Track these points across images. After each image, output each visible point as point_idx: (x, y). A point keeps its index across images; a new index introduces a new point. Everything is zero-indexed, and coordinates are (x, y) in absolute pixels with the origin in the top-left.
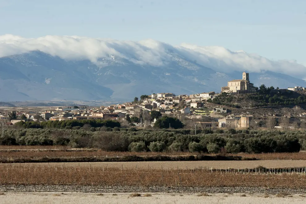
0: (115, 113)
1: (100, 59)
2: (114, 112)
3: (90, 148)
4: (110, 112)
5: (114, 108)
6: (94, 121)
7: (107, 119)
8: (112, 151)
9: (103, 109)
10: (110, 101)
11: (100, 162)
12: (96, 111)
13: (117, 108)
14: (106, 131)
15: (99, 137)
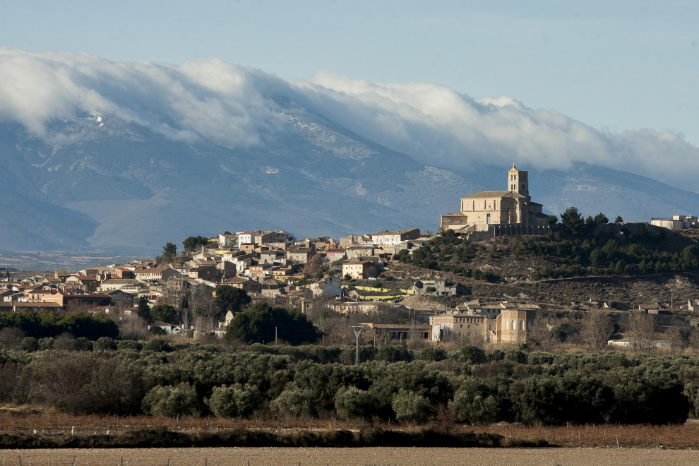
0: (101, 292)
1: (54, 124)
2: (98, 289)
3: (21, 403)
4: (84, 288)
5: (99, 278)
6: (36, 319)
7: (75, 312)
8: (89, 413)
9: (64, 281)
10: (87, 255)
11: (52, 448)
12: (41, 287)
13: (109, 276)
14: (71, 350)
15: (49, 370)
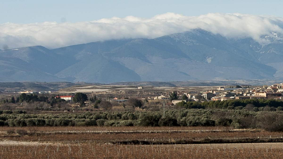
0: (278, 92)
1: (262, 37)
2: (277, 91)
3: (254, 128)
4: (273, 91)
5: (277, 88)
6: (258, 101)
7: (270, 99)
8: (275, 131)
9: (266, 89)
10: (273, 80)
11: (264, 142)
12: (259, 91)
13: (281, 87)
14: (269, 111)
15: (262, 118)
